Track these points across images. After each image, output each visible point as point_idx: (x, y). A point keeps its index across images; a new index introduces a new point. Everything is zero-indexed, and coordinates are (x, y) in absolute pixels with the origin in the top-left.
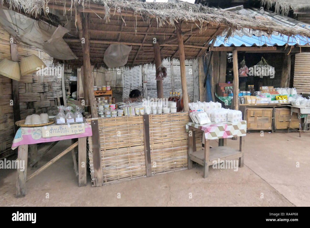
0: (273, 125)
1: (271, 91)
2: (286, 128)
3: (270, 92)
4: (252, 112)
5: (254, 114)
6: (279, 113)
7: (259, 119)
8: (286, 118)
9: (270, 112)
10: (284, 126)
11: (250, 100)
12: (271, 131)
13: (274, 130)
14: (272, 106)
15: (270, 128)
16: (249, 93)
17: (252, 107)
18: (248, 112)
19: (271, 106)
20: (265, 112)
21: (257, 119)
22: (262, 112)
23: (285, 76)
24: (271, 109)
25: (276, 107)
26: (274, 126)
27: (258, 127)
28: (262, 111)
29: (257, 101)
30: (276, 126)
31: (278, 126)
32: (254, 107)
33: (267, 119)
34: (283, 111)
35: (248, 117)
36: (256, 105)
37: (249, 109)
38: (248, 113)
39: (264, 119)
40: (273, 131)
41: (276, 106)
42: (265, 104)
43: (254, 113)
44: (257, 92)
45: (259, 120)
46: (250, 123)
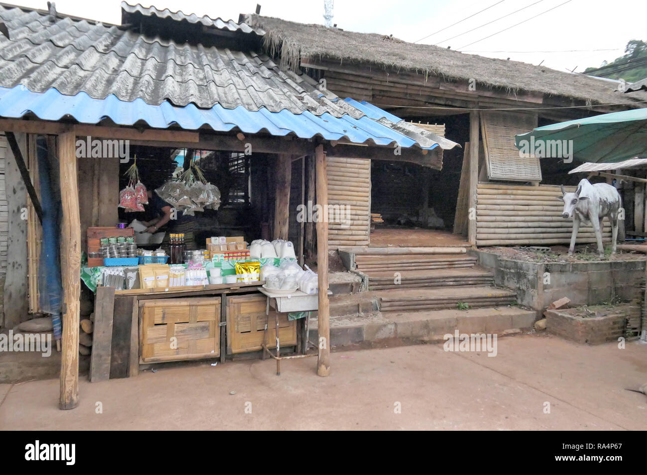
0: (224, 343)
1: (232, 249)
2: (258, 347)
3: (229, 251)
4: (158, 312)
5: (163, 318)
6: (239, 311)
7: (181, 329)
8: (259, 321)
9: (213, 309)
10: (252, 343)
11: (153, 278)
12: (218, 360)
13: (225, 357)
14: (218, 292)
15: (214, 352)
16: (160, 257)
17: (155, 297)
18: (146, 311)
19: (214, 293)
20: (199, 308)
21: (175, 330)
22: (188, 308)
23: (281, 210)
24: (216, 301)
25: (228, 295)
26: (226, 346)
27: (177, 354)
28: (190, 306)
29: (171, 279)
30: (231, 346)
31: (237, 345)
32: (165, 296)
33: (204, 329)
34: (249, 304)
35: (145, 326)
36: (167, 290)
37: (148, 303)
38: (146, 316)
39: (196, 329)
40: (223, 359)
41: (228, 292)
42: (196, 287)
43: (164, 314)
44: (191, 254)
45: (181, 331)
46: (152, 344)
